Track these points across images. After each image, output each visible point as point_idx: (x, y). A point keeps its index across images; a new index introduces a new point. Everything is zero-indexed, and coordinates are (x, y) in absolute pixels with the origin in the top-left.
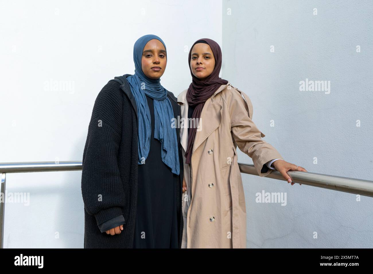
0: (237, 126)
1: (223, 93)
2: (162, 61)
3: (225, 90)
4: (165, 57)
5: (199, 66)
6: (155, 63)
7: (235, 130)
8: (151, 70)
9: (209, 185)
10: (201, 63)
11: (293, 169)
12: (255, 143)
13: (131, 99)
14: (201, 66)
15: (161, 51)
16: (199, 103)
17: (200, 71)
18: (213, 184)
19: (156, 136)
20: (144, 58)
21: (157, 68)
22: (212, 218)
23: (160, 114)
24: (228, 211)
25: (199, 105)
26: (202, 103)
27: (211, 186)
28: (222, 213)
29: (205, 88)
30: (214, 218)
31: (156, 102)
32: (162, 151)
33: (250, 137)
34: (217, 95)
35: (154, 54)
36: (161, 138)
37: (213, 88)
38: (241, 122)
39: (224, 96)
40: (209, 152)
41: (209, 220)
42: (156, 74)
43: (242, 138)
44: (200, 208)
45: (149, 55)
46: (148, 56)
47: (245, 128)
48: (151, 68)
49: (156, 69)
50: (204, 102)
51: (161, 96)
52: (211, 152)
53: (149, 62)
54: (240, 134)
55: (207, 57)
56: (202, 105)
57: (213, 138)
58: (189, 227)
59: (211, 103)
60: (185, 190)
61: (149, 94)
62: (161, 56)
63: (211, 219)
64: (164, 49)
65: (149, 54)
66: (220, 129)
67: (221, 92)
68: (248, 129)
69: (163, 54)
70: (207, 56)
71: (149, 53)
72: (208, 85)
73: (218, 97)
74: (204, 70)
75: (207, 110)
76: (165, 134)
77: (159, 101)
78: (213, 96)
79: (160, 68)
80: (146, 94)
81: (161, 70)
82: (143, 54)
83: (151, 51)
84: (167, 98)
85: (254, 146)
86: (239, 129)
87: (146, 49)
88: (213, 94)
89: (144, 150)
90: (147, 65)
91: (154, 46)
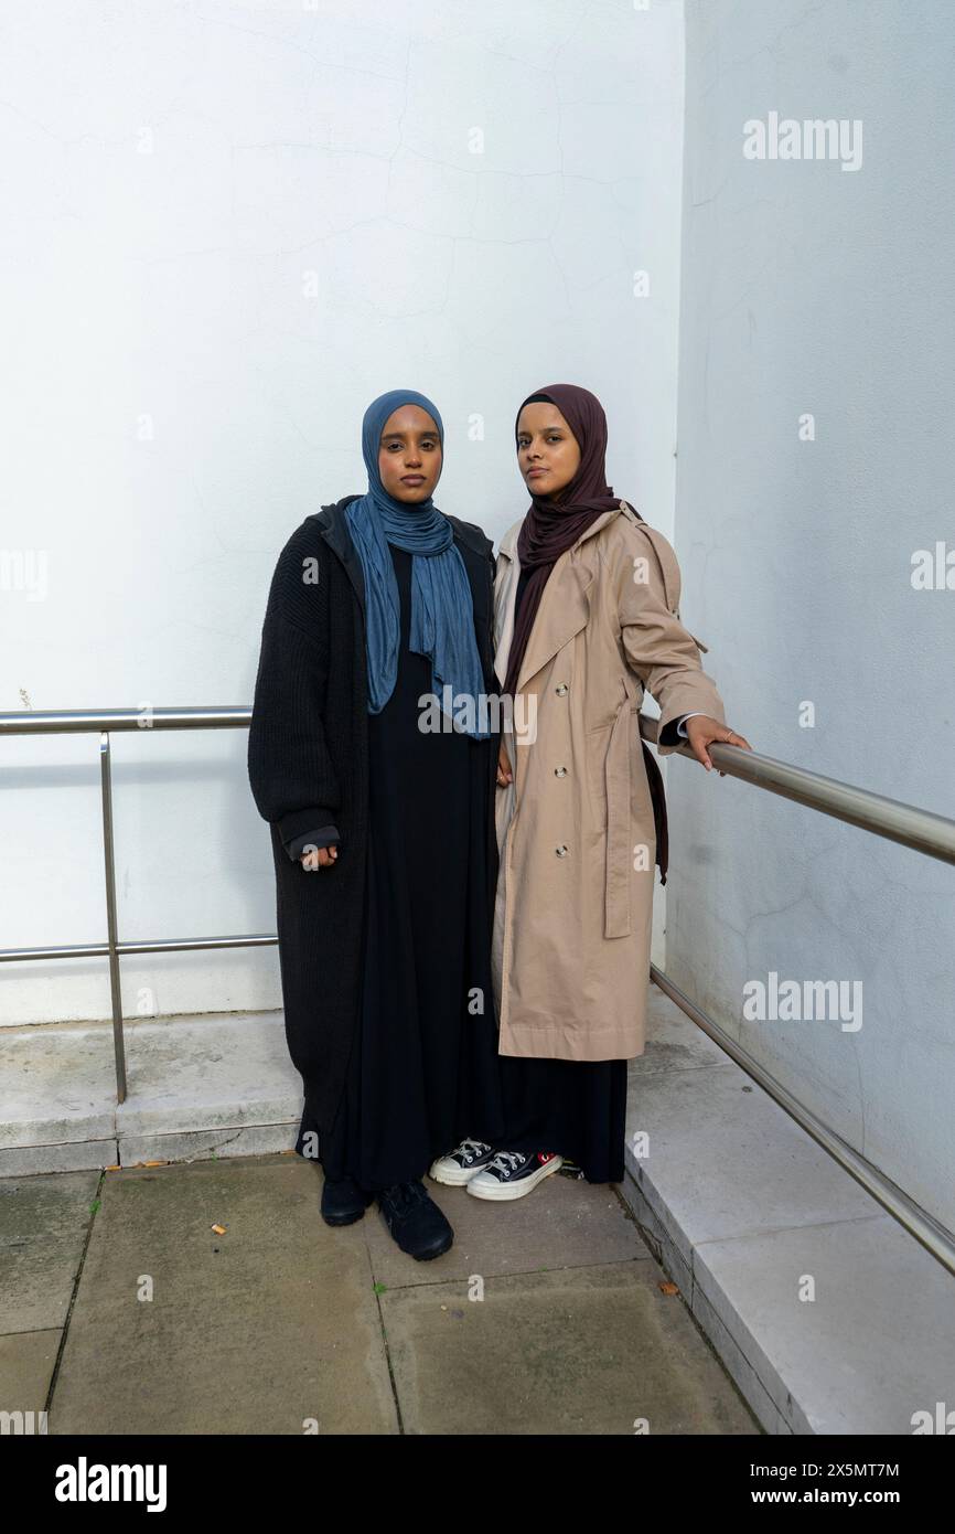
0: (632, 626)
1: (602, 538)
2: (428, 459)
3: (606, 528)
4: (437, 449)
5: (532, 465)
6: (408, 466)
7: (628, 635)
8: (401, 483)
9: (556, 772)
10: (537, 457)
11: (719, 739)
12: (668, 671)
13: (346, 561)
14: (538, 463)
15: (426, 435)
16: (541, 565)
17: (537, 477)
18: (565, 770)
19: (414, 647)
20: (384, 455)
21: (413, 477)
22: (561, 849)
23: (427, 593)
24: (600, 835)
25: (541, 569)
26: (548, 564)
27: (561, 774)
28: (584, 838)
29: (559, 521)
30: (565, 848)
31: (417, 562)
32: (433, 681)
33: (658, 655)
34: (585, 543)
35: (407, 443)
36: (426, 649)
37: (574, 526)
38: (641, 615)
39: (604, 544)
40: (558, 691)
41: (555, 854)
42: (413, 494)
43: (639, 656)
44: (534, 824)
45: (395, 446)
46: (394, 448)
47: (650, 631)
48: (402, 479)
49: (412, 481)
50: (554, 563)
51: (433, 544)
52: (563, 692)
53: (396, 463)
54: (637, 646)
55: (554, 439)
56: (547, 567)
57: (571, 655)
58: (512, 867)
59: (570, 564)
60: (509, 782)
61: (400, 543)
62: (426, 445)
63: (558, 852)
64: (432, 428)
65: (397, 443)
66: (588, 631)
67: (597, 535)
68: (658, 634)
69: (432, 439)
70: (555, 434)
71: (395, 441)
72: (566, 515)
73: (590, 549)
74: (549, 475)
75: (559, 584)
76: (440, 641)
77: (427, 558)
78: (576, 546)
79: (423, 478)
80: (390, 545)
81: (426, 481)
82: (380, 444)
83: (399, 436)
84: (454, 547)
85: (666, 677)
86: (636, 632)
87: (388, 431)
88: (576, 539)
89: (383, 681)
90: (391, 472)
91: (407, 422)
